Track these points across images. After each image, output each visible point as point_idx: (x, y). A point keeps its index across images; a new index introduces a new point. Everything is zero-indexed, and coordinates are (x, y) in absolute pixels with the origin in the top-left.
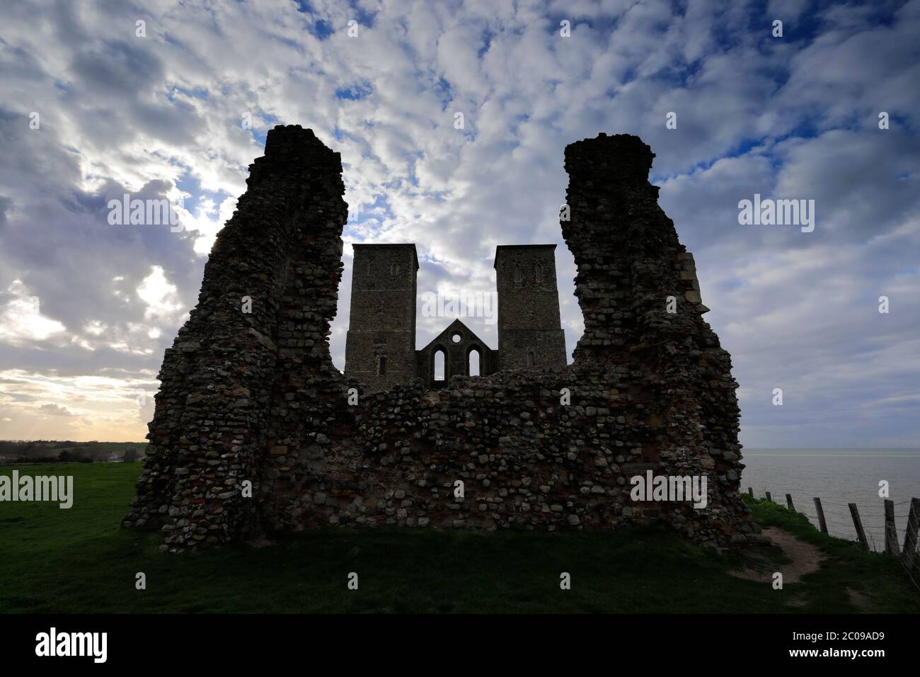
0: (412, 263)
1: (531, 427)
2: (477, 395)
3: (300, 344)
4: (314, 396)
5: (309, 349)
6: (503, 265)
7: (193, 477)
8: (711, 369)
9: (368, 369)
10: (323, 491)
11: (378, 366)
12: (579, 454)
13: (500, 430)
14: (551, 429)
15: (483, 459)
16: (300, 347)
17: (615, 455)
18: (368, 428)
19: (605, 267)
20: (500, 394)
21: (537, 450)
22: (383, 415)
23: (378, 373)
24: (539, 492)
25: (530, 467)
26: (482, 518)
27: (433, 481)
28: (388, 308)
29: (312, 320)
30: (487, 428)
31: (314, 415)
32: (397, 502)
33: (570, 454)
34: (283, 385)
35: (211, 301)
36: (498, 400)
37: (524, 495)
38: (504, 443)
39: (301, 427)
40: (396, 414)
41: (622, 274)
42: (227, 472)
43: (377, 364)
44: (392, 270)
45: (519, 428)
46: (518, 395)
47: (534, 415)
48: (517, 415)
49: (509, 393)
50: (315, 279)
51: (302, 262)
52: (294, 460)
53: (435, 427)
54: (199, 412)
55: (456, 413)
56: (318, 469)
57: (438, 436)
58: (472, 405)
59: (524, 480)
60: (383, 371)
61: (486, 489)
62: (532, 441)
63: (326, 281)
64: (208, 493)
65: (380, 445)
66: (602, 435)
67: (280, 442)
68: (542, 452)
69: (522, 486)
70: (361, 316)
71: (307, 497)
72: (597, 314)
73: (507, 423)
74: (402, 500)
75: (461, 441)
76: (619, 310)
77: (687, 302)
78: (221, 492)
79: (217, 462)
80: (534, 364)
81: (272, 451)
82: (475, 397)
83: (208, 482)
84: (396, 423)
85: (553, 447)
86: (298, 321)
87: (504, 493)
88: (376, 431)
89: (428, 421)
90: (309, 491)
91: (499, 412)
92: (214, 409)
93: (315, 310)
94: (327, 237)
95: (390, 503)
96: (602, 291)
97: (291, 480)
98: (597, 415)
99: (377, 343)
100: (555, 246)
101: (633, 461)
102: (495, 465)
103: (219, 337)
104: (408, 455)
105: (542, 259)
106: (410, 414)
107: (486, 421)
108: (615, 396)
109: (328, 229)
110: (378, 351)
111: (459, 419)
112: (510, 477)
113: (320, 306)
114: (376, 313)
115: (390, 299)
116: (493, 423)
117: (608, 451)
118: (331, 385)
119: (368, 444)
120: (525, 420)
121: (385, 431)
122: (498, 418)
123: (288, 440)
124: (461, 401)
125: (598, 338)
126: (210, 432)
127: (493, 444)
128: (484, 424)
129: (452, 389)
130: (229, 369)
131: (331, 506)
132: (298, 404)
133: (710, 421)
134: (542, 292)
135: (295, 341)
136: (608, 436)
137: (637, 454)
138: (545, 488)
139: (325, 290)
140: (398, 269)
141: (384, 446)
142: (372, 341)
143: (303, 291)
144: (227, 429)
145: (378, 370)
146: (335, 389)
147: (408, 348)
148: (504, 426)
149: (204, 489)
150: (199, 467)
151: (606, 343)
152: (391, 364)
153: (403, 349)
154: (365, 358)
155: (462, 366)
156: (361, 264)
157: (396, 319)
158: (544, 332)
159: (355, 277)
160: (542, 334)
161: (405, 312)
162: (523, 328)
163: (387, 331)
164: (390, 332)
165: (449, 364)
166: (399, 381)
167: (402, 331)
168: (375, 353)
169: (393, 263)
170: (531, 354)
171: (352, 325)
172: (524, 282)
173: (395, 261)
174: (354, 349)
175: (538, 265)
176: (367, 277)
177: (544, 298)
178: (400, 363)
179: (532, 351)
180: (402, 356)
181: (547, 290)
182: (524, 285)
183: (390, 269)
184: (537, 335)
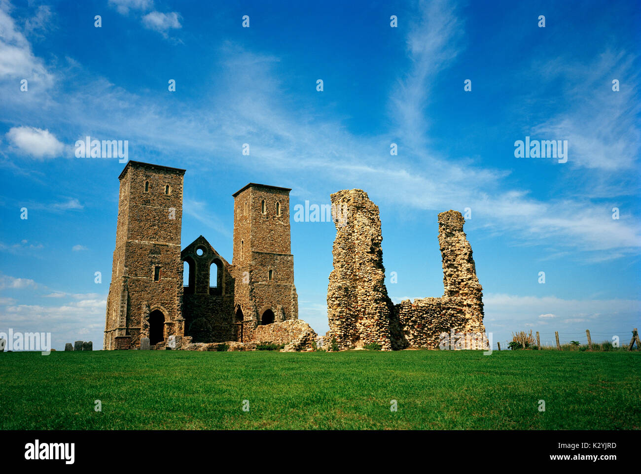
11: (154, 273)
23: (153, 280)
28: (162, 224)
43: (152, 271)
44: (165, 190)
60: (156, 279)
70: (137, 228)
73: (434, 315)
80: (273, 279)
99: (152, 253)
105: (281, 199)
110: (153, 260)
115: (164, 215)
134: (280, 225)
140: (170, 191)
142: (148, 252)
145: (153, 277)
147: (177, 260)
152: (164, 273)
153: (174, 260)
154: (142, 266)
155: (207, 276)
156: (138, 181)
157: (169, 234)
158: (280, 255)
159: (132, 191)
160: (279, 257)
161: (176, 228)
162: (266, 251)
163: (161, 243)
164: (164, 245)
165: (196, 274)
166: (172, 287)
167: (174, 245)
168: (151, 262)
169: (167, 184)
170: (271, 271)
171: (130, 235)
172: (268, 215)
173: (169, 183)
174: (133, 257)
175: (278, 203)
176: (143, 194)
177: (281, 229)
178: (172, 272)
179: (272, 269)
180: (173, 266)
181: (282, 223)
182: (267, 218)
183: (163, 190)
184: (275, 258)
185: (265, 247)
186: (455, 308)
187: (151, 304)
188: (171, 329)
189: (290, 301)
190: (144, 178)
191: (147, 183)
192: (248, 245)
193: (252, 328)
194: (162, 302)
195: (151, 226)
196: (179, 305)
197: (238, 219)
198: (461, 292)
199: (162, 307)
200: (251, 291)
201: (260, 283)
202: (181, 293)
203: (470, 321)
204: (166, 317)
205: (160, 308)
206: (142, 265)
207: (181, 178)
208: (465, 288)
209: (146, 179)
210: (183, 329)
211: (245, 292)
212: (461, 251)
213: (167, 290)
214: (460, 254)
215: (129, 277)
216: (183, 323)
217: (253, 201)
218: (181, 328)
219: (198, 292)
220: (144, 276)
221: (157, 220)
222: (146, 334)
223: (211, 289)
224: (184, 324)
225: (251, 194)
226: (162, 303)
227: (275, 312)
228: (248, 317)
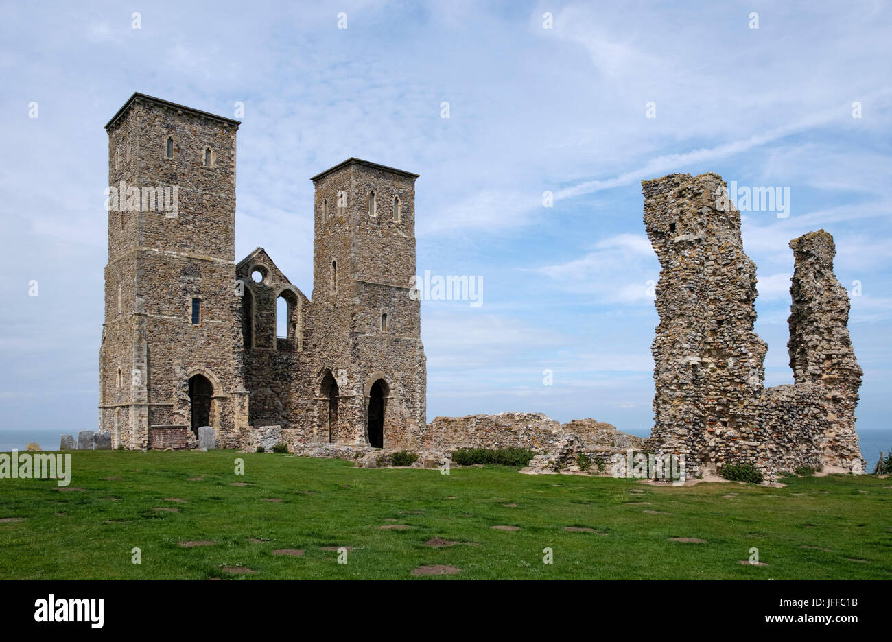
6: (357, 187)
9: (175, 313)
11: (190, 310)
23: (190, 321)
28: (200, 221)
43: (188, 307)
44: (204, 157)
60: (195, 320)
80: (388, 330)
99: (186, 274)
100: (416, 176)
105: (401, 191)
110: (189, 287)
134: (399, 236)
140: (213, 158)
142: (179, 270)
145: (190, 317)
152: (209, 310)
153: (225, 289)
154: (169, 297)
155: (272, 318)
156: (153, 134)
157: (213, 240)
158: (400, 289)
159: (142, 154)
160: (397, 293)
161: (226, 231)
162: (376, 282)
163: (201, 257)
164: (206, 261)
165: (254, 314)
166: (223, 336)
167: (224, 261)
168: (184, 290)
169: (206, 146)
170: (384, 316)
171: (144, 239)
172: (380, 218)
173: (209, 144)
174: (151, 279)
175: (396, 198)
176: (164, 161)
177: (401, 245)
178: (221, 309)
179: (386, 312)
180: (224, 299)
181: (403, 235)
182: (379, 224)
183: (201, 156)
184: (392, 293)
185: (375, 273)
187: (189, 364)
188: (224, 407)
189: (414, 365)
190: (164, 131)
191: (170, 140)
192: (347, 268)
193: (356, 408)
194: (208, 361)
195: (181, 224)
196: (238, 368)
197: (324, 222)
198: (825, 376)
199: (208, 370)
200: (354, 348)
201: (366, 335)
202: (239, 347)
203: (835, 427)
204: (215, 387)
205: (204, 371)
206: (169, 294)
207: (232, 137)
208: (834, 369)
209: (168, 134)
210: (247, 409)
211: (341, 348)
212: (834, 305)
213: (215, 340)
214: (831, 311)
215: (146, 316)
216: (247, 398)
217: (357, 191)
218: (243, 407)
219: (258, 346)
220: (173, 315)
221: (192, 213)
222: (186, 414)
223: (279, 341)
224: (247, 400)
225: (352, 178)
226: (209, 364)
227: (391, 383)
228: (349, 391)
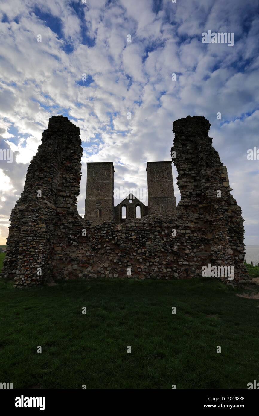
0: (111, 170)
1: (159, 238)
2: (137, 226)
3: (65, 206)
4: (71, 227)
5: (69, 208)
6: (150, 170)
7: (25, 259)
8: (233, 214)
10: (76, 264)
11: (99, 213)
12: (178, 249)
13: (146, 240)
14: (167, 239)
15: (139, 251)
16: (65, 207)
17: (193, 249)
18: (93, 239)
19: (189, 172)
20: (146, 225)
21: (161, 247)
22: (99, 234)
23: (98, 216)
24: (162, 264)
25: (159, 254)
26: (139, 274)
27: (119, 260)
28: (102, 189)
29: (70, 196)
30: (141, 239)
31: (72, 234)
32: (105, 268)
33: (174, 249)
34: (59, 223)
35: (29, 189)
36: (145, 228)
37: (156, 265)
38: (148, 245)
39: (67, 239)
40: (104, 234)
41: (196, 175)
42: (38, 257)
45: (154, 239)
46: (153, 225)
47: (160, 233)
48: (153, 233)
49: (150, 225)
50: (70, 180)
51: (65, 173)
52: (64, 252)
53: (120, 239)
54: (26, 234)
55: (128, 233)
56: (74, 255)
57: (121, 242)
58: (135, 230)
59: (156, 259)
60: (100, 215)
61: (141, 263)
62: (159, 244)
63: (75, 180)
64: (31, 265)
65: (98, 246)
66: (187, 241)
67: (58, 245)
68: (163, 248)
69: (155, 262)
70: (91, 193)
71: (69, 266)
72: (186, 192)
73: (149, 237)
74: (107, 267)
75: (130, 244)
76: (195, 190)
77: (224, 186)
78: (36, 265)
79: (34, 253)
80: (163, 211)
81: (56, 249)
82: (136, 226)
83: (31, 261)
84: (104, 237)
85: (167, 246)
86: (64, 197)
87: (148, 264)
88: (96, 241)
89: (117, 236)
90: (71, 264)
91: (146, 232)
92: (32, 232)
93: (71, 192)
94: (75, 162)
95: (102, 269)
96: (188, 182)
97: (63, 260)
98: (186, 233)
99: (98, 204)
100: (172, 162)
101: (200, 251)
102: (144, 253)
103: (33, 204)
104: (109, 250)
105: (166, 167)
106: (110, 233)
107: (141, 236)
108: (193, 225)
109: (75, 159)
110: (98, 207)
111: (130, 235)
112: (150, 258)
113: (73, 191)
114: (97, 191)
115: (103, 185)
116: (143, 237)
117: (190, 248)
118: (78, 222)
119: (93, 245)
120: (156, 235)
121: (100, 240)
122: (145, 235)
123: (61, 244)
124: (130, 228)
125: (186, 202)
126: (31, 241)
127: (144, 245)
128: (140, 237)
129: (127, 223)
130: (37, 217)
131: (79, 270)
132: (65, 230)
133: (232, 235)
134: (166, 181)
135: (63, 205)
136: (190, 241)
137: (202, 249)
138: (164, 262)
139: (75, 184)
140: (106, 173)
141: (99, 246)
142: (96, 203)
143: (66, 185)
144: (37, 240)
145: (98, 215)
146: (80, 224)
147: (110, 206)
148: (148, 238)
149: (29, 264)
150: (27, 255)
151: (190, 204)
152: (104, 212)
153: (108, 206)
155: (133, 213)
157: (106, 193)
158: (167, 198)
162: (158, 196)
163: (102, 198)
167: (108, 198)
169: (104, 170)
171: (87, 196)
172: (159, 177)
174: (89, 206)
175: (165, 170)
176: (93, 176)
177: (167, 184)
178: (107, 212)
179: (163, 206)
181: (168, 180)
182: (159, 179)
183: (102, 173)
184: (164, 199)
185: (158, 194)
186: (188, 227)
190: (93, 169)
201: (155, 214)
206: (93, 209)
213: (105, 220)
215: (87, 216)
220: (94, 215)
